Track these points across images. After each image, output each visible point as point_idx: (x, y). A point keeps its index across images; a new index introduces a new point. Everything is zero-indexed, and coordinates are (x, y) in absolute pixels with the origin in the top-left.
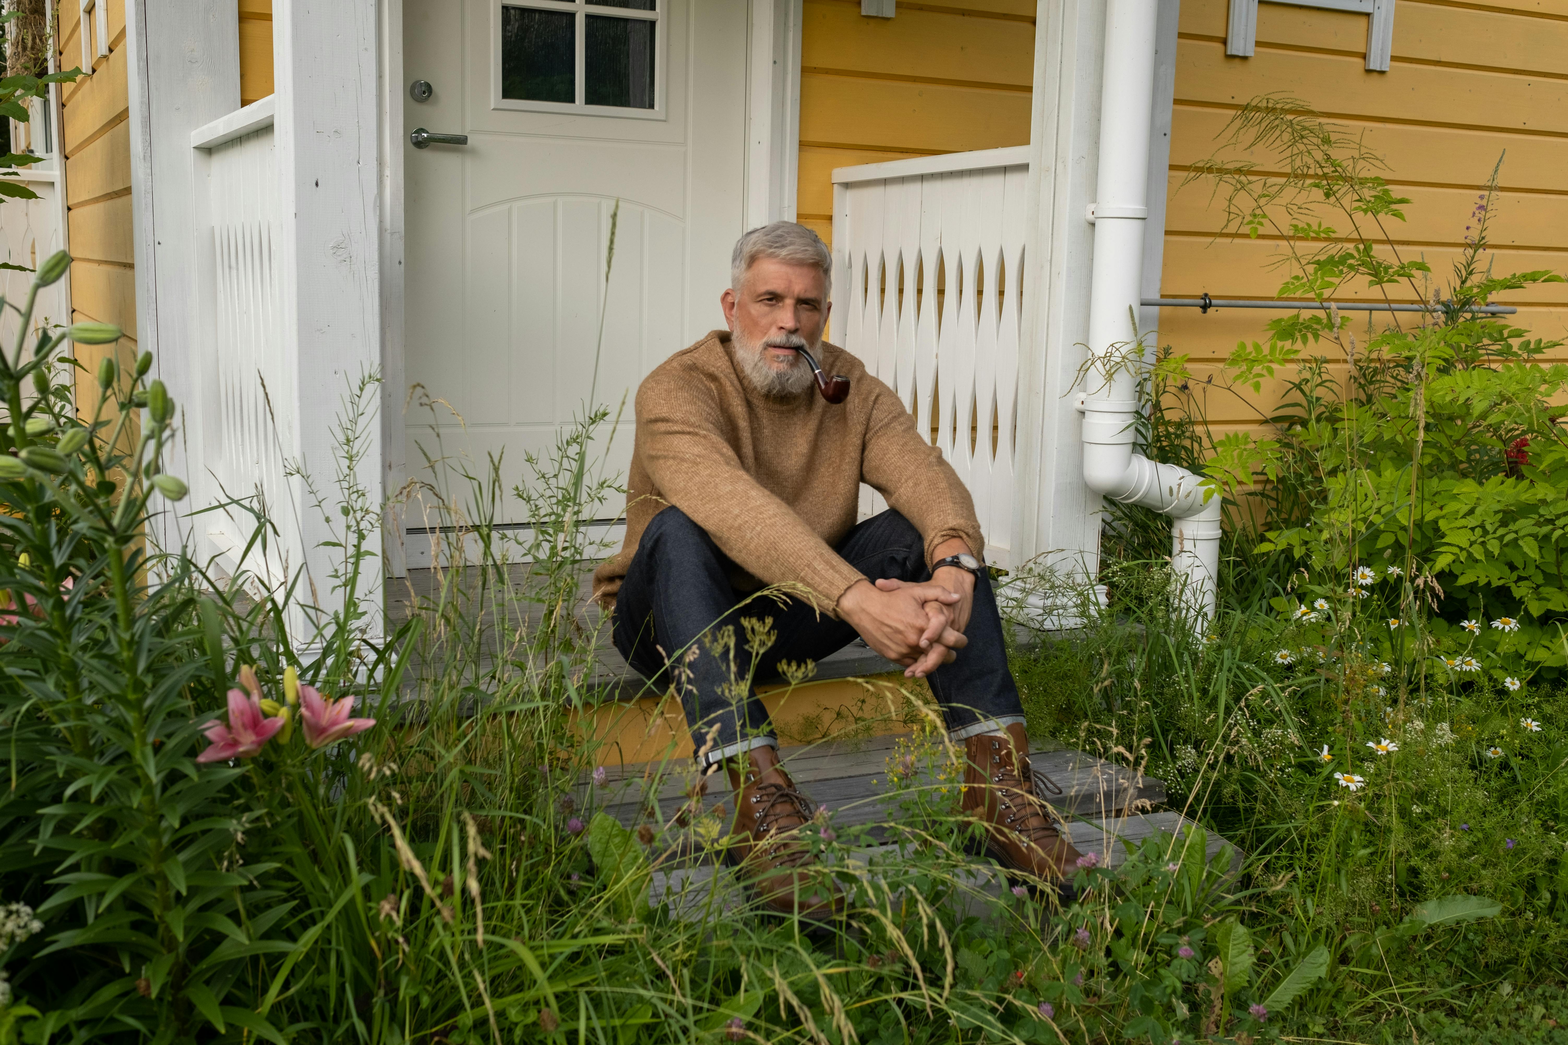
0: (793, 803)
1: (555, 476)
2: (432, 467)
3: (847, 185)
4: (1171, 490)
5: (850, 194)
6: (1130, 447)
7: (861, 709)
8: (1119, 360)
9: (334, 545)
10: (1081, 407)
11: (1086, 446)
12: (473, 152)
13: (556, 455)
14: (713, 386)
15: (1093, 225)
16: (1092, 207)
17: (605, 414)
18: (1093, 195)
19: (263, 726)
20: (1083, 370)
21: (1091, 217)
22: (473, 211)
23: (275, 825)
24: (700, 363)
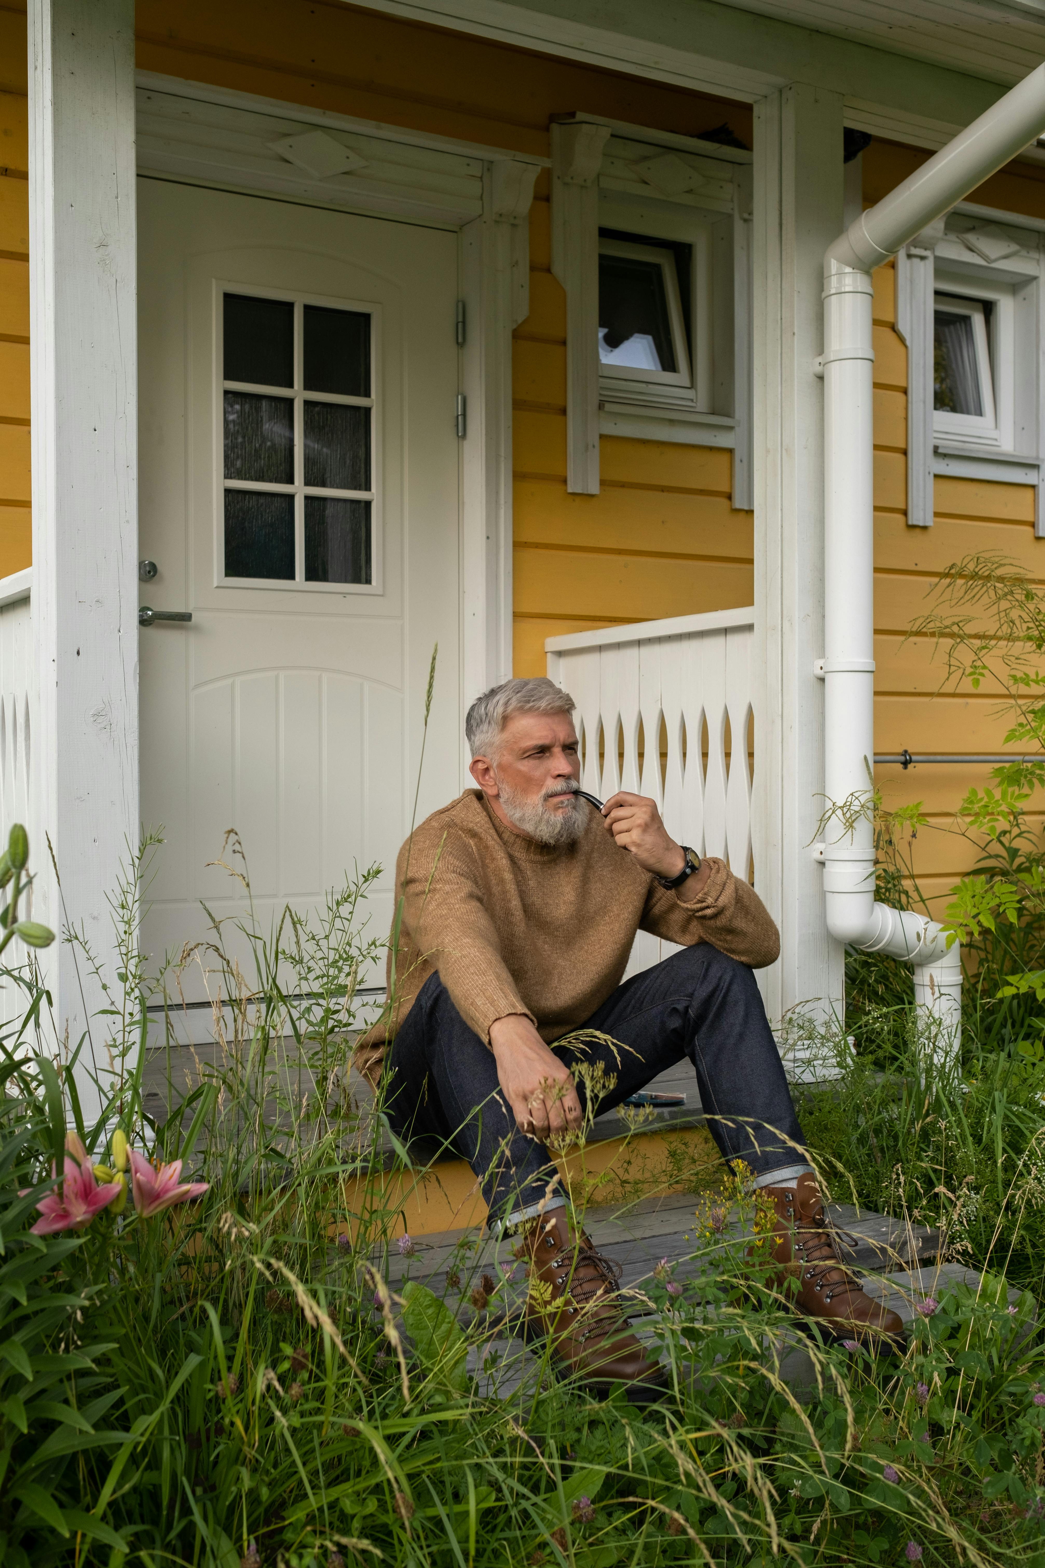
0: (596, 1266)
1: (327, 937)
2: (217, 927)
3: (560, 654)
4: (918, 935)
5: (564, 662)
6: (871, 896)
7: (627, 1170)
8: (857, 809)
9: (112, 1013)
10: (821, 858)
11: (828, 895)
12: (197, 629)
13: (326, 915)
14: (472, 842)
15: (822, 680)
16: (821, 662)
17: (378, 872)
18: (821, 649)
19: (97, 1194)
20: (823, 820)
21: (820, 673)
22: (197, 686)
23: (103, 1303)
24: (457, 821)
